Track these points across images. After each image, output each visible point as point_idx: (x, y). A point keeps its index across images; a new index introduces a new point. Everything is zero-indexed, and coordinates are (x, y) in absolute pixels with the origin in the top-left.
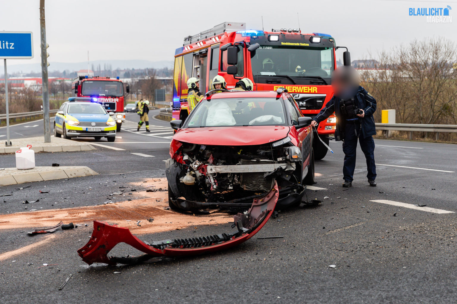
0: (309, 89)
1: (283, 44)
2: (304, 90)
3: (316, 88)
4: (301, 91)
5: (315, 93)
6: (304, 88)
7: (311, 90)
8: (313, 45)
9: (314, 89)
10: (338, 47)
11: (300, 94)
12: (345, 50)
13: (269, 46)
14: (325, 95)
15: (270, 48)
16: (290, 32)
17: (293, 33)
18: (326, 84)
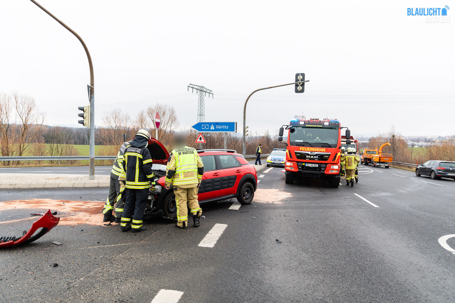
0: (320, 150)
1: (307, 126)
2: (317, 150)
3: (325, 149)
4: (316, 151)
5: (324, 152)
6: (318, 149)
7: (322, 150)
8: (325, 126)
9: (324, 150)
10: (342, 128)
11: (315, 152)
12: (347, 129)
13: (300, 127)
14: (330, 153)
15: (301, 128)
16: (313, 120)
17: (314, 120)
18: (332, 148)
